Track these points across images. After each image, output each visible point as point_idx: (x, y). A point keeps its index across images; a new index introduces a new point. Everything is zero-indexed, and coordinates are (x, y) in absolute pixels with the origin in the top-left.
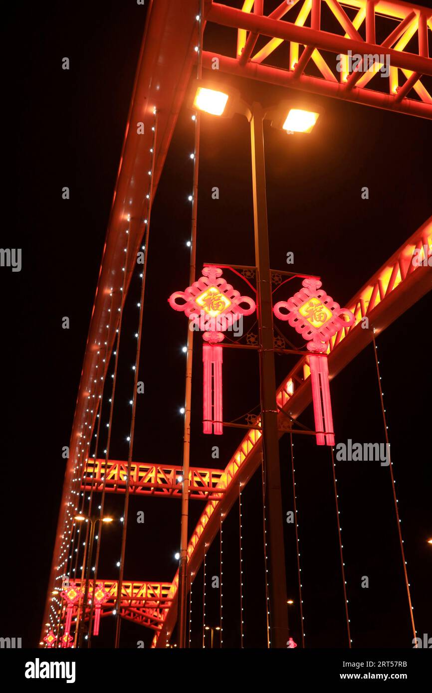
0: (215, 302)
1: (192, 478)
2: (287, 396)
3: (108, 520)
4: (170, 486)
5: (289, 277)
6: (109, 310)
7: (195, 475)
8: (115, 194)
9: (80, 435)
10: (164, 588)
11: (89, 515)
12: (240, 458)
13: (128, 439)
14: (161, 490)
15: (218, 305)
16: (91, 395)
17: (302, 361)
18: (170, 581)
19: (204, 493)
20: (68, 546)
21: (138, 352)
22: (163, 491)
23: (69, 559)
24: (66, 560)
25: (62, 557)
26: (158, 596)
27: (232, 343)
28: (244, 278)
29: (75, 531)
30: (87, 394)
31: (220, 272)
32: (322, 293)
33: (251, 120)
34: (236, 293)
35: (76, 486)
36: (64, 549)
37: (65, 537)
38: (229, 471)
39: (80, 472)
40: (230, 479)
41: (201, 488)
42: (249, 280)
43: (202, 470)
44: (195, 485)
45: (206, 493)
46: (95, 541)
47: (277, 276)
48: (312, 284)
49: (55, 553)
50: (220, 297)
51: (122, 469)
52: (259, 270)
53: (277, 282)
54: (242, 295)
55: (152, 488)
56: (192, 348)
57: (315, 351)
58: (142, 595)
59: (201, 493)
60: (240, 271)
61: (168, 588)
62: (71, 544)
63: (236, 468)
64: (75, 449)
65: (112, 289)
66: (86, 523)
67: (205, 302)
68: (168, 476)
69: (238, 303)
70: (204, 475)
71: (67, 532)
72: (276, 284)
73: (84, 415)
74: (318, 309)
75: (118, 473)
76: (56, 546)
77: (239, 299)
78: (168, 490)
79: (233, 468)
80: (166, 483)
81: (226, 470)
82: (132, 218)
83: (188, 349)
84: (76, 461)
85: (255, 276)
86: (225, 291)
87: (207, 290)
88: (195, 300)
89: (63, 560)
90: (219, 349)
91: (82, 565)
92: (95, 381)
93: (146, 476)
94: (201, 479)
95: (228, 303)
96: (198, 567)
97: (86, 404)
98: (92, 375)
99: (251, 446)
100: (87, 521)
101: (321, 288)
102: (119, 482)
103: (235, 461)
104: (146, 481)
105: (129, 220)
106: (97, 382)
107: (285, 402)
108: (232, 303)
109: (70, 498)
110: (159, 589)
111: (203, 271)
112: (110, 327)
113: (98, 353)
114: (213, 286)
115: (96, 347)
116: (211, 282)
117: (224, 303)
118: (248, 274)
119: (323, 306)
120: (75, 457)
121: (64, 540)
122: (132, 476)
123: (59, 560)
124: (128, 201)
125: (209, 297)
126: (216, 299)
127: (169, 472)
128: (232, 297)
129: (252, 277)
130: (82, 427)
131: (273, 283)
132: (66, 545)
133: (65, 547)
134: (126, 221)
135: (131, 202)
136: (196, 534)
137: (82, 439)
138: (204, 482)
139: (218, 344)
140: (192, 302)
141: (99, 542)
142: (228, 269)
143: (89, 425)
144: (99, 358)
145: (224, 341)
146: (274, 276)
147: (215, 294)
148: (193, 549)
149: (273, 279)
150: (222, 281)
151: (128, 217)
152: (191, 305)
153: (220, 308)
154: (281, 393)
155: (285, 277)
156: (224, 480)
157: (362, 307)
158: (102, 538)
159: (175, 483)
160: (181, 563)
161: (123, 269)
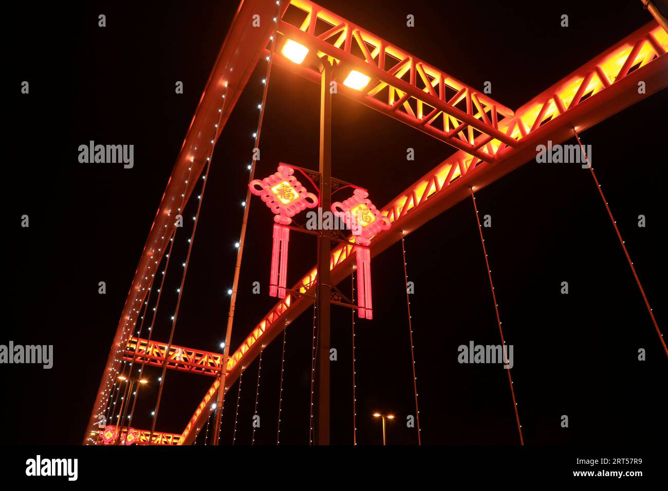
0: (287, 193)
1: (208, 360)
2: (285, 307)
3: (144, 382)
4: (190, 364)
5: (344, 186)
6: (166, 226)
7: (210, 358)
8: (185, 141)
9: (128, 318)
10: (175, 438)
11: (129, 376)
12: (244, 348)
13: (173, 318)
14: (182, 366)
15: (289, 196)
16: (141, 289)
17: (299, 283)
18: (181, 433)
19: (215, 371)
20: (107, 400)
21: (189, 254)
22: (184, 367)
23: (107, 410)
24: (104, 411)
25: (101, 408)
26: (170, 443)
27: (297, 227)
28: (310, 179)
29: (114, 389)
30: (138, 288)
31: (292, 171)
32: (368, 201)
33: (322, 72)
34: (304, 189)
35: (119, 356)
36: (103, 402)
37: (105, 394)
38: (235, 357)
39: (124, 346)
40: (235, 363)
41: (213, 368)
42: (315, 182)
43: (215, 355)
44: (209, 365)
45: (216, 371)
46: (133, 396)
47: (336, 183)
48: (360, 193)
49: (95, 405)
50: (290, 190)
51: (155, 348)
52: (322, 175)
53: (335, 187)
54: (308, 191)
55: (177, 364)
56: (243, 245)
57: (361, 244)
58: (158, 442)
59: (213, 371)
60: (308, 174)
61: (178, 439)
62: (110, 398)
63: (241, 356)
64: (122, 328)
65: (170, 211)
66: (126, 383)
67: (278, 192)
68: (190, 356)
69: (305, 197)
70: (216, 359)
71: (108, 390)
72: (335, 188)
73: (133, 304)
74: (365, 213)
75: (152, 349)
76: (97, 400)
77: (306, 194)
78: (188, 367)
79: (238, 356)
80: (188, 361)
81: (233, 356)
82: (195, 160)
83: (240, 245)
84: (121, 338)
85: (319, 179)
86: (295, 187)
87: (280, 183)
88: (270, 189)
89: (102, 410)
90: (287, 230)
91: (118, 414)
92: (146, 278)
93: (173, 354)
94: (214, 361)
95: (297, 195)
96: (202, 425)
97: (136, 295)
98: (144, 274)
99: (254, 341)
100: (127, 381)
101: (367, 198)
102: (152, 357)
103: (241, 351)
104: (172, 358)
105: (192, 161)
106: (148, 279)
107: (283, 311)
108: (300, 196)
109: (113, 365)
110: (171, 438)
111: (278, 168)
112: (164, 238)
113: (152, 257)
114: (286, 181)
115: (151, 253)
116: (284, 177)
117: (293, 195)
118: (314, 177)
119: (369, 211)
120: (122, 334)
121: (104, 396)
122: (163, 354)
123: (98, 411)
124: (193, 148)
125: (283, 188)
126: (288, 190)
127: (190, 354)
128: (300, 192)
129: (317, 180)
130: (130, 312)
131: (332, 187)
132: (105, 399)
133: (104, 401)
134: (189, 162)
135: (196, 148)
136: (204, 401)
137: (129, 322)
138: (216, 364)
139: (286, 226)
140: (268, 190)
141: (135, 397)
142: (298, 171)
143: (136, 310)
144: (152, 261)
145: (292, 225)
146: (333, 182)
147: (287, 187)
148: (201, 412)
149: (333, 185)
150: (293, 178)
151: (192, 159)
152: (267, 192)
153: (291, 198)
154: (281, 304)
155: (341, 185)
156: (231, 364)
157: (347, 250)
158: (138, 394)
159: (194, 362)
160: (217, 412)
161: (183, 195)
